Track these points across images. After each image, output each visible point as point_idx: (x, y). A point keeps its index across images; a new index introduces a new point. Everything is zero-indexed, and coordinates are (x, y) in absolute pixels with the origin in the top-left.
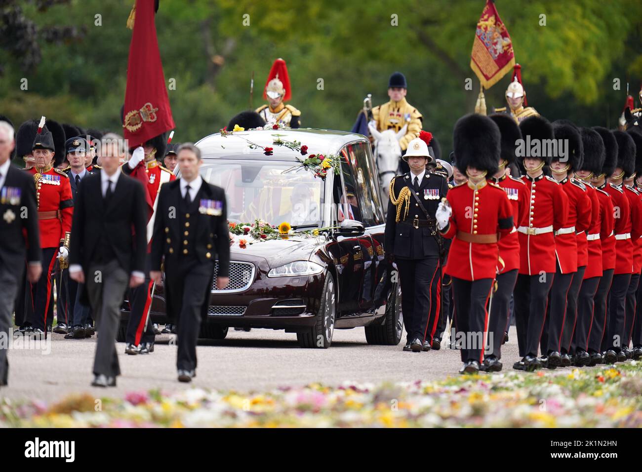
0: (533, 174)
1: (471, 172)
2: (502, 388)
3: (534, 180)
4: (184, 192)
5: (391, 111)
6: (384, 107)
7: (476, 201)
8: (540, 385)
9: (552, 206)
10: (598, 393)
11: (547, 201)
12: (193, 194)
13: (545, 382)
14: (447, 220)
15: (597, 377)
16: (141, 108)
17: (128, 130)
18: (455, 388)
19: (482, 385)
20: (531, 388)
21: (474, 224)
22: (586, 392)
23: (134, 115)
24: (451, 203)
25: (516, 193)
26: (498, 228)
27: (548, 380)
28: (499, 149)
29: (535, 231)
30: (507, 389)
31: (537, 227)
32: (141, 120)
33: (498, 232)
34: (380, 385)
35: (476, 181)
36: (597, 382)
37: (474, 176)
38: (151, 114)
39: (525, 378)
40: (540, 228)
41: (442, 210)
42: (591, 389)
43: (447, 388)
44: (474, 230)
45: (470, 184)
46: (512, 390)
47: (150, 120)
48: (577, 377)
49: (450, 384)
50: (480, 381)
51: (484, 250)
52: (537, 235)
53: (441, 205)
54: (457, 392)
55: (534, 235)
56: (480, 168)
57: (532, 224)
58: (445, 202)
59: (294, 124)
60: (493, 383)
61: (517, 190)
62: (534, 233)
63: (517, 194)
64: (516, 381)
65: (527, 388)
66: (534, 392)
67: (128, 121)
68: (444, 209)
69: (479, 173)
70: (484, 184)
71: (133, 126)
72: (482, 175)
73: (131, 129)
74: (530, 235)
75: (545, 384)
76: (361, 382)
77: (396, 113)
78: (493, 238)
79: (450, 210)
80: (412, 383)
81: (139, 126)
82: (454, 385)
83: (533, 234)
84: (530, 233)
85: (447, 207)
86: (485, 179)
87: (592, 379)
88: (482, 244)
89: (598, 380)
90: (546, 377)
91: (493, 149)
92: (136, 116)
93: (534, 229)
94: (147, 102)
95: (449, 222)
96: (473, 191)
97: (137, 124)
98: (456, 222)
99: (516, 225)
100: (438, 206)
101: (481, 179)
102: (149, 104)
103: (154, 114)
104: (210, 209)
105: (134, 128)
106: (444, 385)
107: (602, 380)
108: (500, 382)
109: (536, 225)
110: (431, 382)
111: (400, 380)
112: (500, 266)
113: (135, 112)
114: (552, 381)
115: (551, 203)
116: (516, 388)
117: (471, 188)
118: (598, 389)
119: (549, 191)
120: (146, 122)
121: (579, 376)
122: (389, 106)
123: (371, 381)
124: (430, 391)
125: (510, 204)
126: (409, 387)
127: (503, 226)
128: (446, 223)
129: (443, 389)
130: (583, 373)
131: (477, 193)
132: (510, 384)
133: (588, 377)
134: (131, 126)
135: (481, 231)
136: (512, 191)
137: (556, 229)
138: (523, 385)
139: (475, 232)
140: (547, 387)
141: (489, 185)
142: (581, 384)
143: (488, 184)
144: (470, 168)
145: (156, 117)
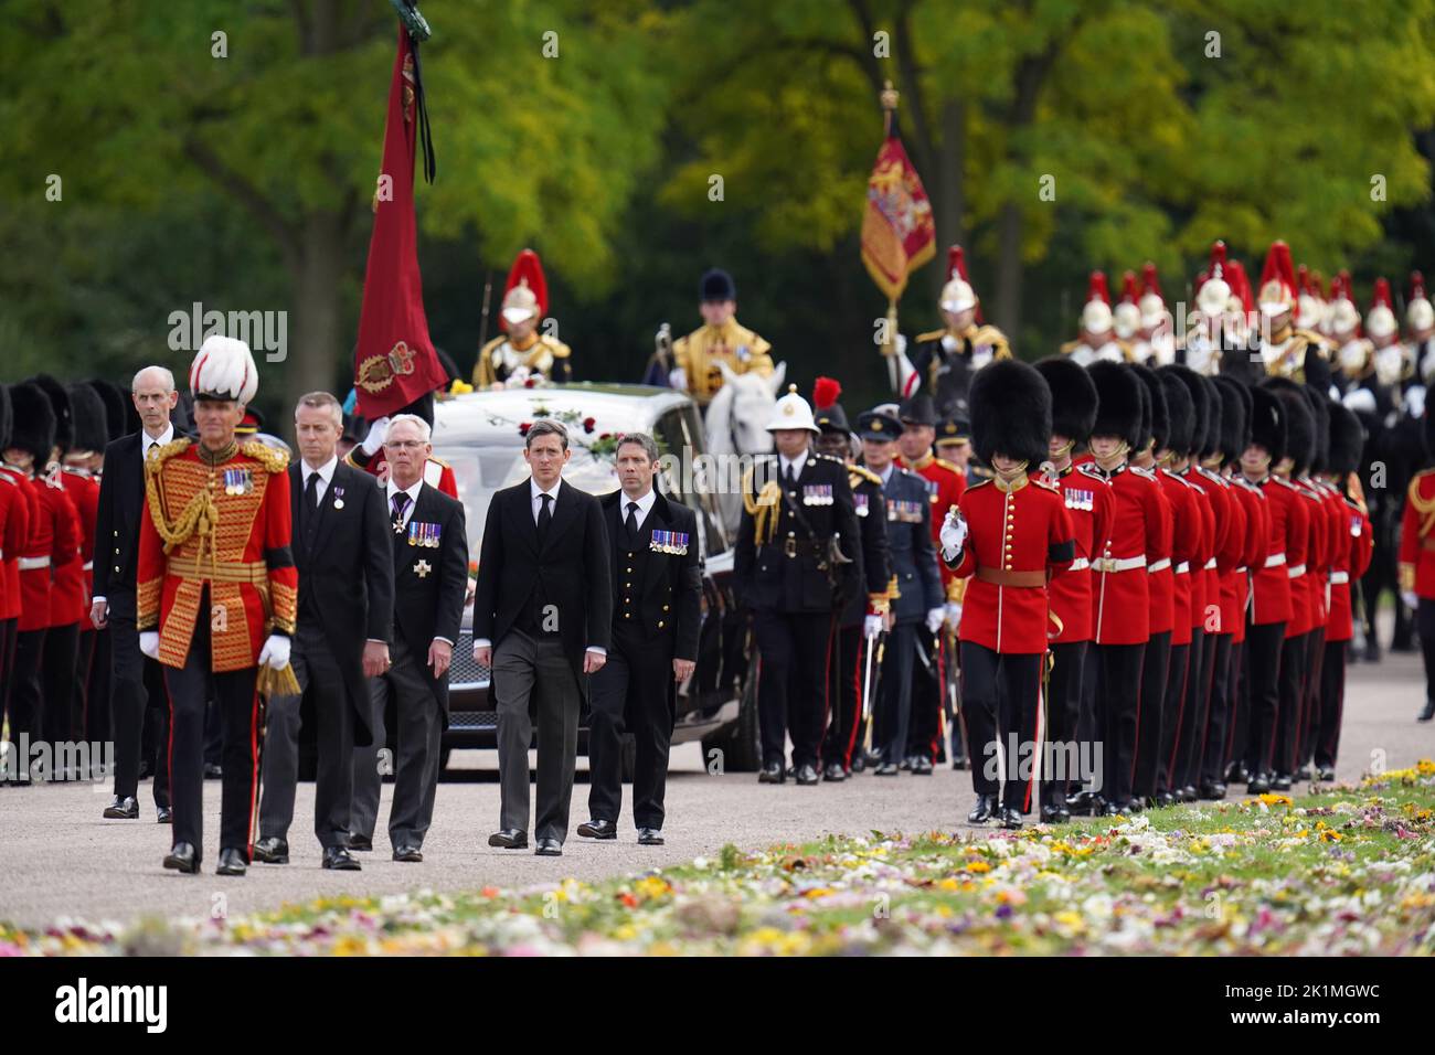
0: (1106, 464)
1: (1000, 462)
2: (406, 925)
3: (1108, 474)
4: (625, 514)
5: (709, 344)
6: (696, 338)
7: (1010, 513)
8: (490, 916)
9: (1142, 521)
10: (624, 931)
11: (1134, 510)
12: (641, 518)
13: (501, 909)
14: (960, 544)
15: (619, 897)
16: (389, 351)
17: (366, 391)
18: (301, 928)
19: (362, 919)
20: (470, 923)
21: (1007, 553)
22: (596, 931)
23: (377, 363)
24: (965, 514)
25: (1089, 498)
26: (1047, 560)
27: (507, 906)
28: (1049, 421)
29: (1114, 564)
30: (416, 927)
31: (1118, 558)
32: (391, 372)
33: (1047, 568)
34: (136, 924)
35: (1009, 480)
36: (620, 908)
37: (1005, 470)
38: (406, 360)
39: (457, 903)
40: (1123, 558)
41: (952, 525)
42: (608, 922)
43: (284, 928)
44: (1007, 562)
45: (999, 482)
46: (429, 929)
47: (405, 372)
48: (574, 898)
49: (288, 920)
50: (356, 912)
51: (1026, 598)
52: (1119, 572)
53: (949, 517)
54: (305, 937)
55: (1114, 573)
56: (1016, 456)
57: (1109, 553)
58: (956, 512)
59: (557, 375)
60: (386, 916)
61: (1092, 494)
62: (1114, 568)
63: (1091, 501)
64: (435, 910)
65: (461, 923)
66: (480, 934)
67: (366, 373)
68: (955, 524)
69: (1015, 464)
70: (1023, 482)
71: (375, 382)
72: (1018, 469)
73: (370, 387)
74: (1107, 573)
75: (502, 915)
76: (95, 919)
77: (719, 346)
78: (1038, 578)
79: (964, 526)
80: (204, 920)
81: (388, 382)
82: (297, 921)
83: (1111, 570)
84: (1105, 569)
85: (959, 521)
86: (1025, 474)
87: (609, 900)
88: (1022, 588)
89: (622, 902)
90: (504, 900)
91: (1038, 422)
92: (381, 366)
93: (1112, 561)
94: (397, 342)
95: (963, 547)
96: (1004, 494)
97: (384, 379)
98: (973, 549)
99: (1089, 555)
100: (944, 519)
101: (1018, 475)
102: (402, 343)
103: (410, 361)
104: (668, 545)
105: (378, 386)
106: (275, 923)
107: (630, 903)
108: (401, 913)
109: (1117, 555)
110: (247, 915)
111: (178, 912)
112: (1054, 628)
113: (379, 358)
114: (517, 907)
115: (1141, 514)
116: (436, 925)
117: (1000, 488)
118: (623, 922)
119: (1136, 493)
120: (399, 375)
121: (579, 893)
122: (705, 336)
123: (116, 916)
124: (246, 935)
125: (1069, 519)
126: (199, 927)
127: (1058, 557)
128: (959, 549)
129: (273, 929)
130: (586, 888)
131: (1011, 497)
132: (423, 916)
133: (597, 897)
134: (372, 384)
135: (1018, 565)
136: (1082, 495)
137: (1150, 562)
138: (450, 917)
139: (1009, 567)
140: (508, 920)
141: (1032, 484)
142: (585, 913)
143: (1031, 482)
144: (999, 456)
145: (412, 367)
